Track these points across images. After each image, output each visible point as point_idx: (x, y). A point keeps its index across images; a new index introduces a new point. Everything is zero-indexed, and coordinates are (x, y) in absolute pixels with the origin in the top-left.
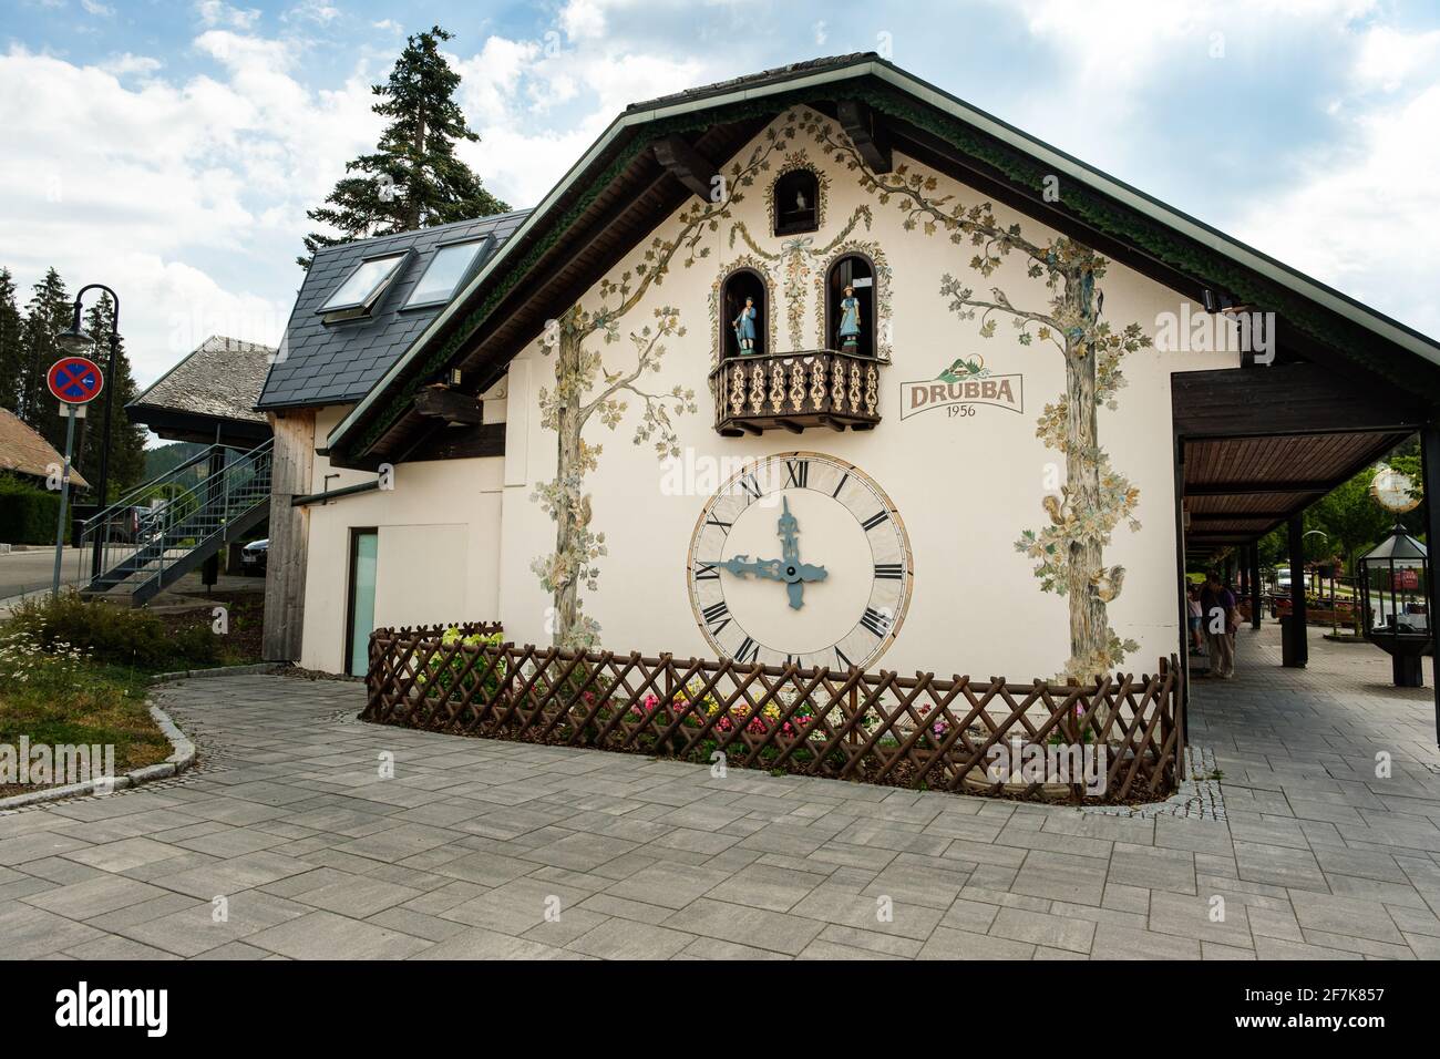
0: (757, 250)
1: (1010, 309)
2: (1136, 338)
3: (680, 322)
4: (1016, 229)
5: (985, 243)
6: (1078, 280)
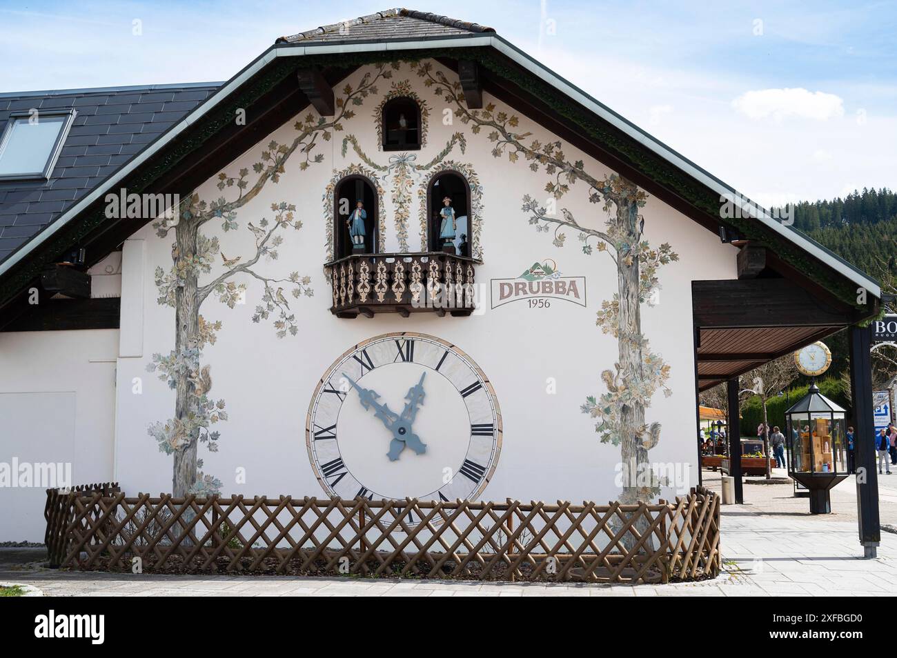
0: (367, 161)
1: (576, 226)
2: (667, 254)
3: (297, 216)
4: (579, 164)
5: (557, 173)
6: (626, 208)
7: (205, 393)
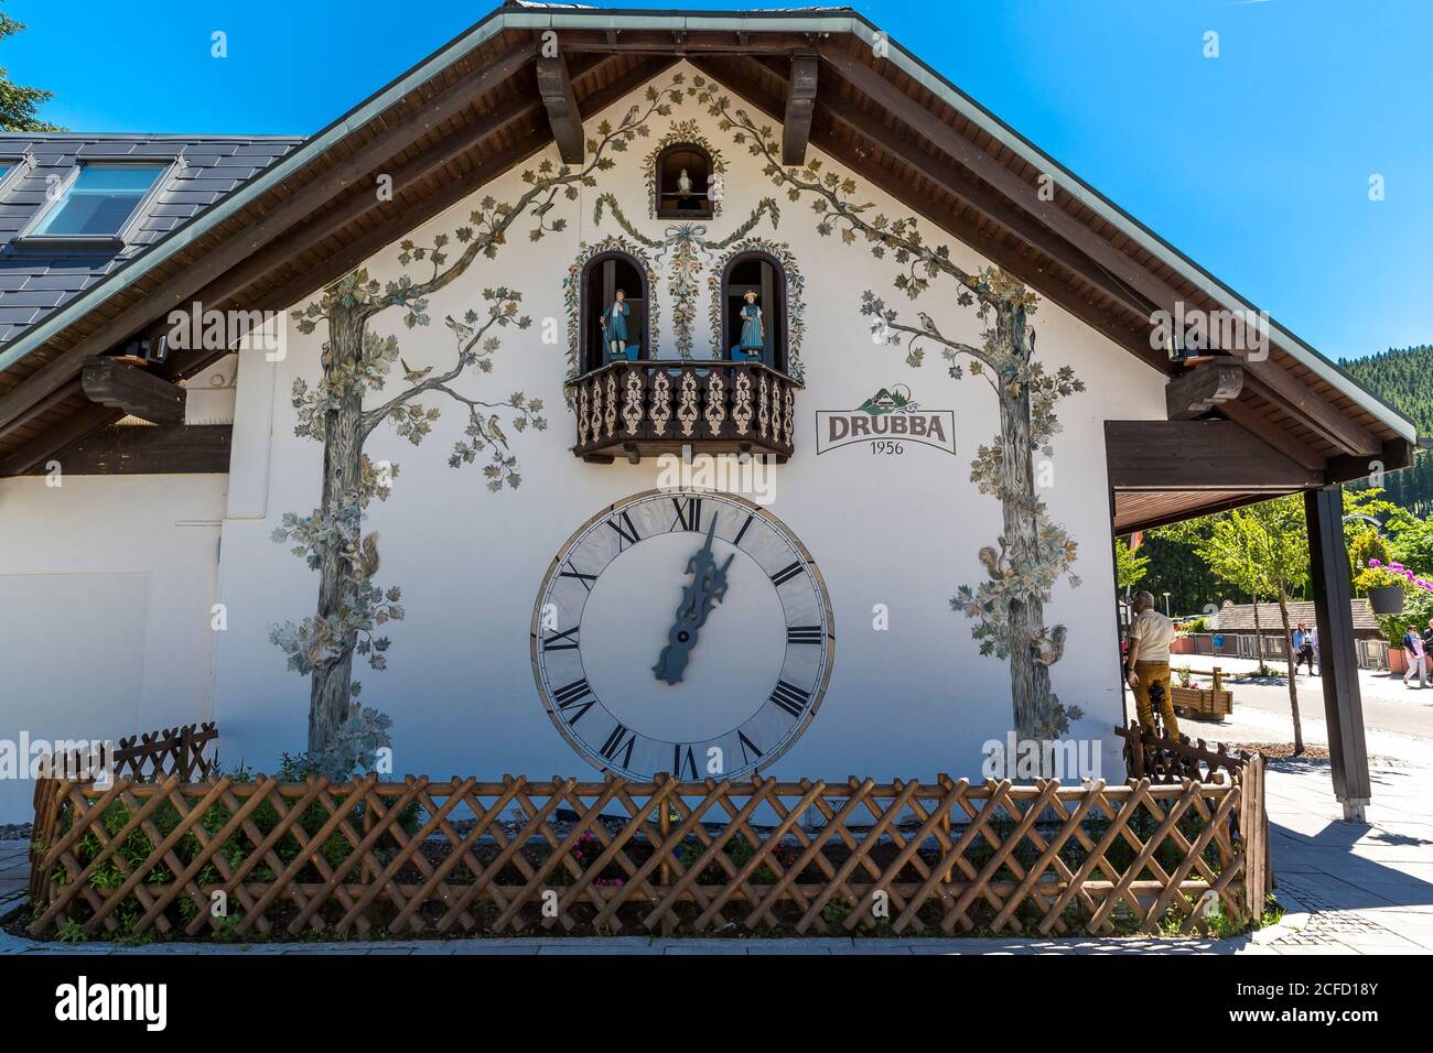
0: (633, 233)
1: (938, 337)
2: (1068, 382)
3: (523, 309)
4: (943, 251)
5: (911, 262)
6: (1009, 315)
7: (368, 576)
